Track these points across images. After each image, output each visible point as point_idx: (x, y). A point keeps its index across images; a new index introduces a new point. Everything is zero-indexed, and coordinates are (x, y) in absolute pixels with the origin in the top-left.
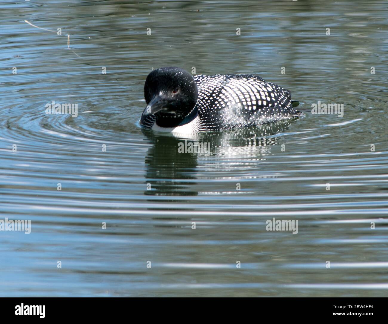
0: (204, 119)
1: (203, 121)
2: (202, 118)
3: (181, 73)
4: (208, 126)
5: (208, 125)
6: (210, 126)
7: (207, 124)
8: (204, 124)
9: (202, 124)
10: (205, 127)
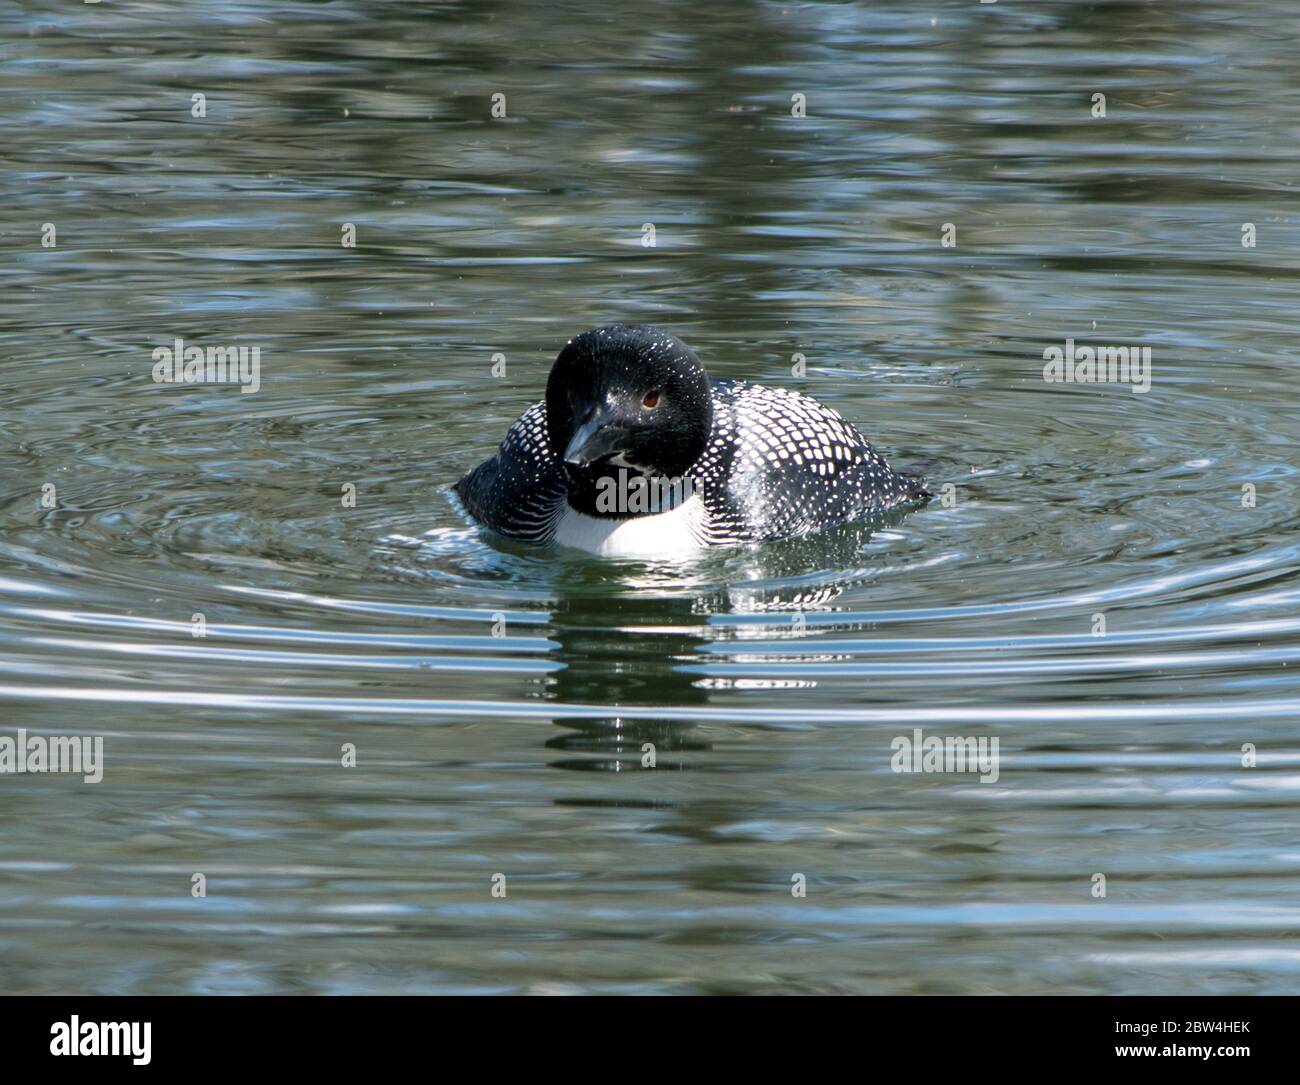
0: (717, 503)
1: (712, 508)
2: (707, 502)
3: (666, 345)
4: (732, 524)
5: (729, 521)
6: (736, 522)
7: (729, 517)
8: (717, 516)
9: (711, 516)
10: (722, 525)
